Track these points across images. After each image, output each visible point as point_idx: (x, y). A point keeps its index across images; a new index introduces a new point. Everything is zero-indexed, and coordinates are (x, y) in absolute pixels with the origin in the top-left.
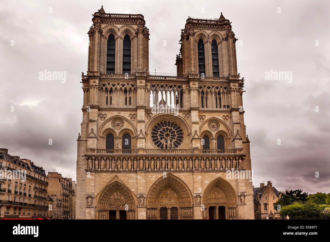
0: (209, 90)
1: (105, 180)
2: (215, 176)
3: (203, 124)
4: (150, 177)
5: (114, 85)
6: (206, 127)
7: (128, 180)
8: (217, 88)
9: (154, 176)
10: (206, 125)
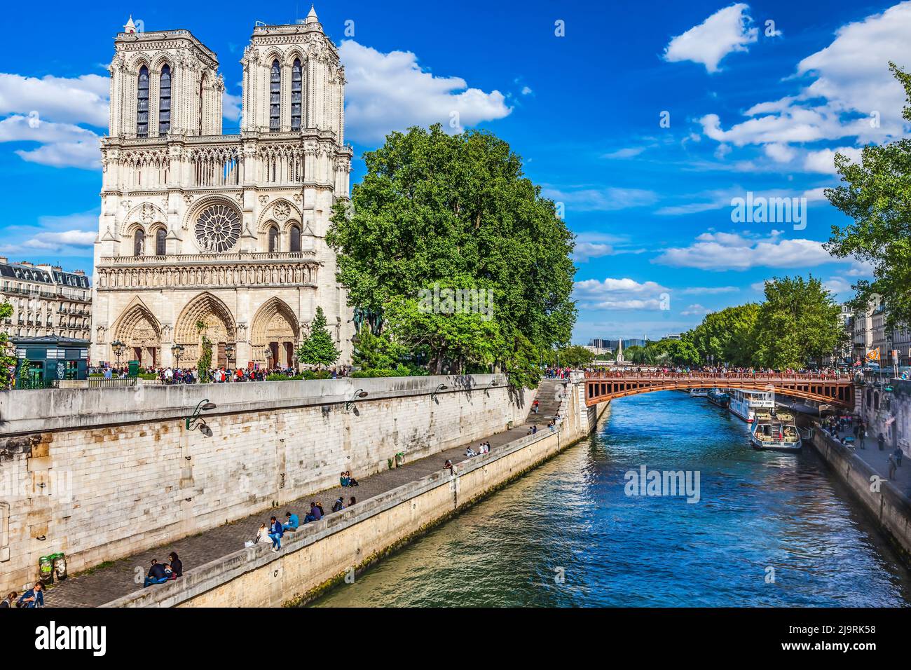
0: (277, 153)
1: (123, 303)
2: (268, 295)
3: (265, 210)
4: (180, 297)
5: (142, 155)
6: (270, 215)
7: (152, 302)
8: (289, 148)
9: (185, 296)
10: (271, 211)
